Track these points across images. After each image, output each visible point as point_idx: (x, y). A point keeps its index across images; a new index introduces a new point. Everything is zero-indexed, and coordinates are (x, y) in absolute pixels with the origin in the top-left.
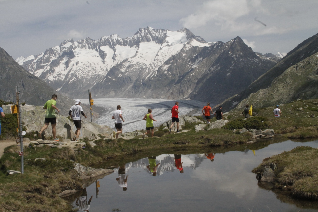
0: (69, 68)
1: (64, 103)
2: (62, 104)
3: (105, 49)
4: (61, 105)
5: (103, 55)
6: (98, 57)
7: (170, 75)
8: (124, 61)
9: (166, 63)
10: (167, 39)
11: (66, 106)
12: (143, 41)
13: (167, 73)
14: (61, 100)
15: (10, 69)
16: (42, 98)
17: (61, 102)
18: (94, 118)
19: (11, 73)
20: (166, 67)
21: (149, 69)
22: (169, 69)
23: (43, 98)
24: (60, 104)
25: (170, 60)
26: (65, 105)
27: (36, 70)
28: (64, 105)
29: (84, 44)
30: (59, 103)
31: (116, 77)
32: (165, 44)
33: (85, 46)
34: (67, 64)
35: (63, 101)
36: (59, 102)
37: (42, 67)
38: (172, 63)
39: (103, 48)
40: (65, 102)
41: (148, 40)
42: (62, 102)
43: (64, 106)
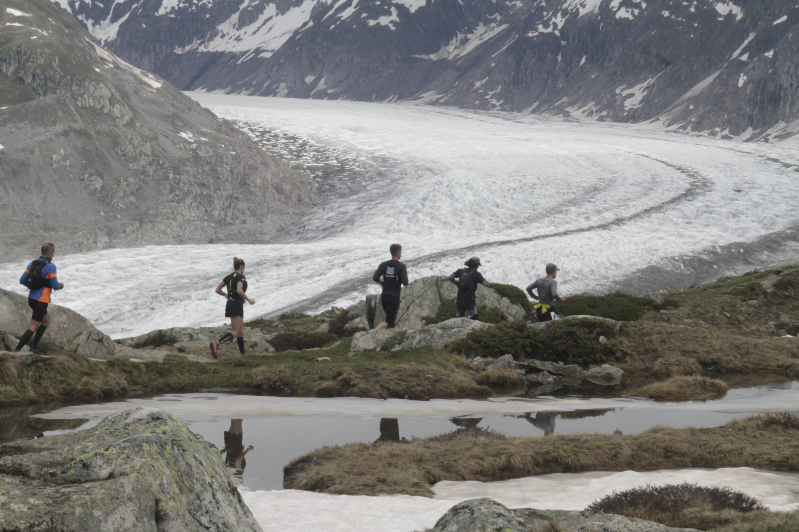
1: (131, 108)
2: (117, 110)
4: (114, 119)
11: (138, 125)
14: (113, 90)
16: (12, 68)
17: (112, 101)
18: (286, 203)
23: (16, 71)
24: (106, 111)
28: (127, 118)
30: (103, 107)
35: (125, 96)
36: (102, 97)
42: (118, 102)
43: (130, 124)
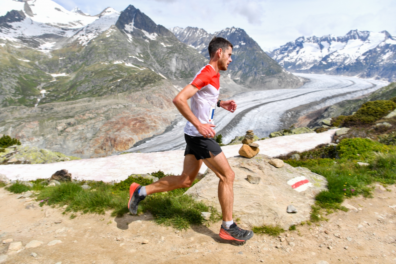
0: (298, 55)
3: (324, 43)
5: (322, 47)
6: (318, 48)
7: (364, 63)
8: (335, 52)
9: (364, 55)
10: (369, 38)
12: (351, 39)
13: (363, 62)
15: (257, 53)
19: (257, 56)
20: (363, 57)
21: (351, 58)
22: (365, 59)
25: (367, 52)
26: (285, 77)
27: (279, 55)
29: (311, 40)
31: (327, 62)
32: (367, 41)
33: (311, 41)
34: (298, 52)
37: (283, 53)
38: (368, 55)
39: (323, 43)
40: (286, 75)
41: (355, 38)
